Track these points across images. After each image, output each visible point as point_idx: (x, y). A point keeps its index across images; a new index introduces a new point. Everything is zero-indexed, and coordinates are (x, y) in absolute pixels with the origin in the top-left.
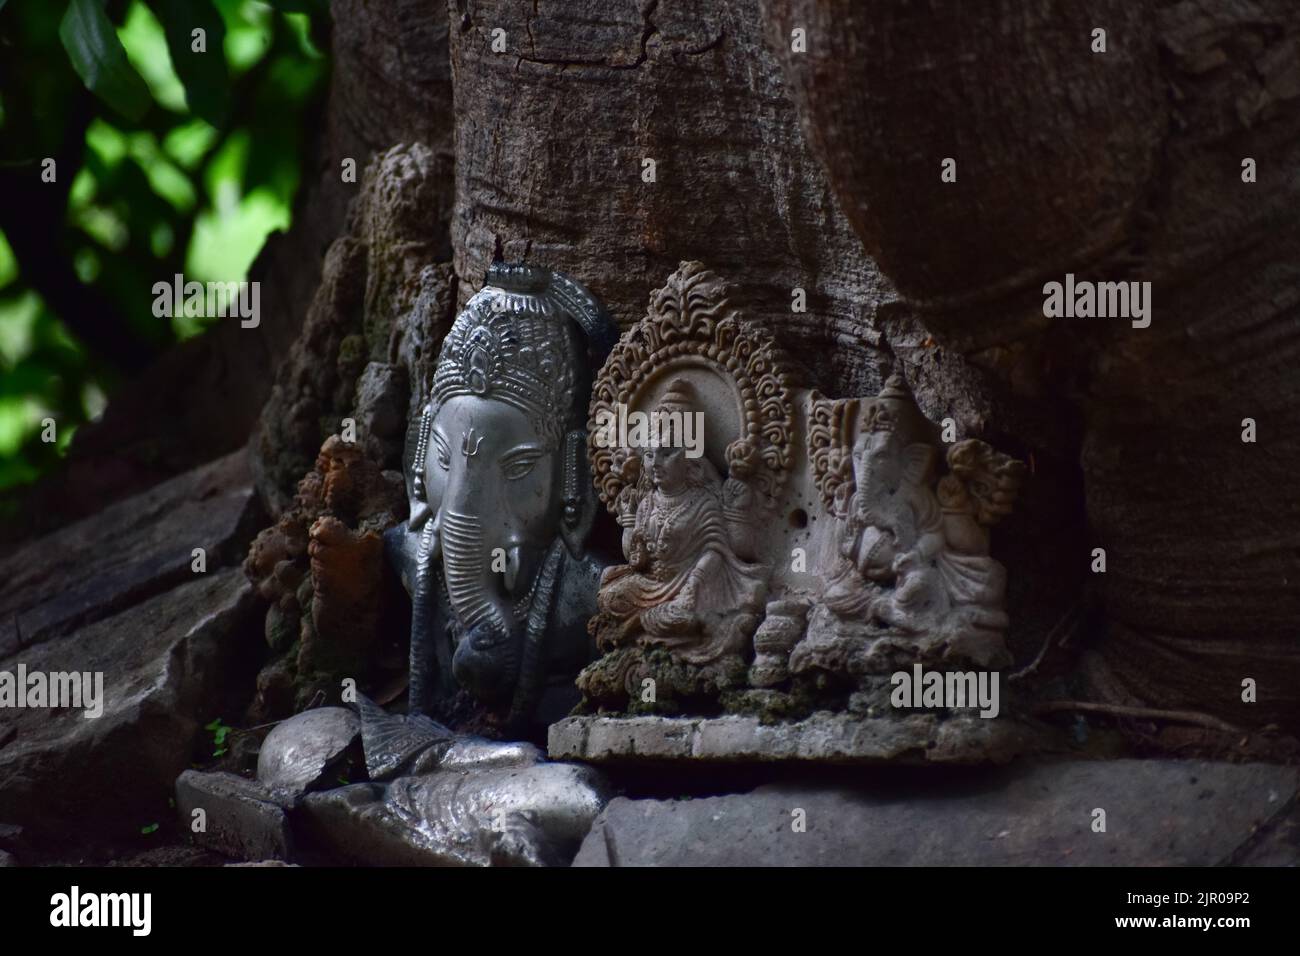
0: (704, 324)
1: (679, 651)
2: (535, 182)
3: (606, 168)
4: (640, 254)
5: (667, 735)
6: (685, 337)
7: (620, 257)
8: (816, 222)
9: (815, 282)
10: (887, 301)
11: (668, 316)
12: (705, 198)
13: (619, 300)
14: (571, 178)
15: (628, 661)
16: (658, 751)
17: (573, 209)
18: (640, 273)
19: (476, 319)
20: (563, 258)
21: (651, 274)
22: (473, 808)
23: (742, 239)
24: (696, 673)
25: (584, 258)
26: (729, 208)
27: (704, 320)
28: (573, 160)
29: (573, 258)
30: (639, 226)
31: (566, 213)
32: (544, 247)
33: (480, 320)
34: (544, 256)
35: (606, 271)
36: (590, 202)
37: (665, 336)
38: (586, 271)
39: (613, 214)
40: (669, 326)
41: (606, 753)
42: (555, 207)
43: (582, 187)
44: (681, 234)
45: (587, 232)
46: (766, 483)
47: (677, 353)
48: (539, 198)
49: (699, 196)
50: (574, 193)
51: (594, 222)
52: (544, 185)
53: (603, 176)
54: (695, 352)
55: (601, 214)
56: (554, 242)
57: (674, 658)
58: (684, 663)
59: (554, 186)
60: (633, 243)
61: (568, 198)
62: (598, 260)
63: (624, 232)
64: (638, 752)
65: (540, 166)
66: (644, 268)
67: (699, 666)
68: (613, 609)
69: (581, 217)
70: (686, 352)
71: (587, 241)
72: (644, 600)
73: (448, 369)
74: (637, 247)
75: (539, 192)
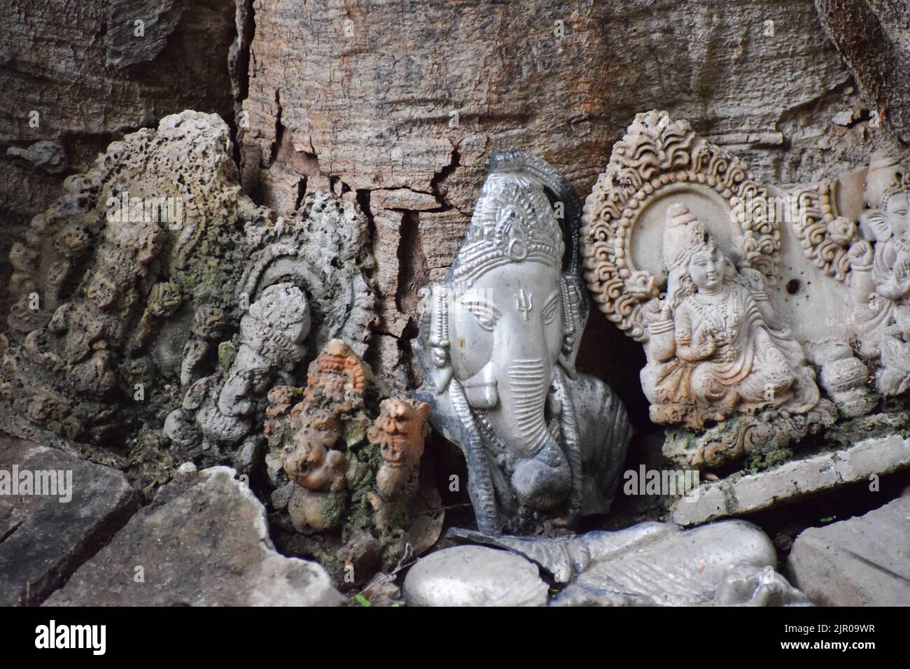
0: (679, 157)
1: (785, 407)
2: (490, 84)
3: (551, 57)
4: (585, 120)
5: (821, 471)
6: (667, 171)
7: (569, 126)
8: (727, 57)
9: (706, 110)
10: (795, 105)
11: (646, 159)
12: (633, 60)
13: (567, 163)
14: (520, 73)
15: (743, 429)
16: (820, 485)
17: (526, 98)
18: (586, 135)
19: (504, 201)
20: (520, 140)
21: (594, 134)
22: (688, 575)
23: (656, 88)
24: (805, 421)
25: (536, 137)
26: (649, 65)
27: (680, 153)
28: (522, 59)
29: (528, 138)
30: (580, 98)
31: (520, 103)
32: (501, 135)
33: (507, 200)
34: (504, 143)
35: (559, 141)
36: (538, 89)
37: (647, 174)
38: (540, 146)
39: (558, 94)
40: (648, 166)
41: (772, 500)
42: (510, 100)
43: (531, 79)
44: (613, 95)
45: (537, 114)
46: (766, 266)
47: (663, 184)
48: (495, 97)
49: (629, 60)
50: (526, 84)
51: (542, 105)
52: (498, 84)
53: (549, 64)
54: (676, 181)
55: (548, 95)
56: (507, 130)
57: (785, 414)
58: (793, 415)
59: (510, 83)
60: (578, 113)
61: (521, 90)
62: (549, 134)
63: (568, 107)
64: (804, 490)
65: (494, 70)
66: (589, 131)
67: (805, 414)
68: (712, 392)
69: (532, 103)
70: (670, 182)
71: (538, 122)
72: (726, 379)
73: (483, 248)
74: (581, 115)
75: (495, 92)
